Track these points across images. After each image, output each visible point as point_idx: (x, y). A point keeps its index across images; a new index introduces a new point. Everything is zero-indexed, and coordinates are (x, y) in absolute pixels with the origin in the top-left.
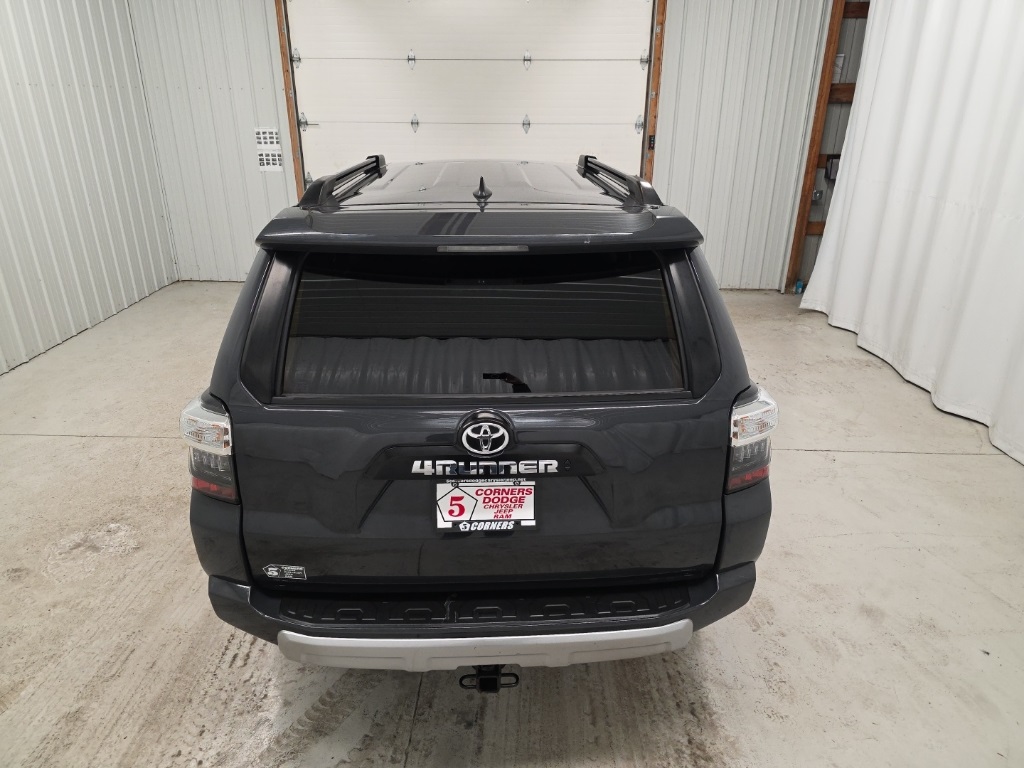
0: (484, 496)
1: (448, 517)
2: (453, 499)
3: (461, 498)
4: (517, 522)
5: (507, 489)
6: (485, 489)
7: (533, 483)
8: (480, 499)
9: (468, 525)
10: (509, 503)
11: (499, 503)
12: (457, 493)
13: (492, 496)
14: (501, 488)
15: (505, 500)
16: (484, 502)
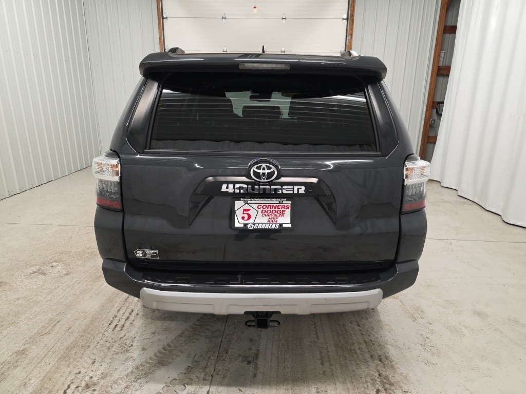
0: (262, 209)
1: (241, 221)
2: (245, 210)
3: (249, 210)
4: (281, 225)
5: (275, 205)
6: (262, 205)
7: (290, 202)
8: (260, 211)
9: (253, 226)
10: (276, 214)
11: (271, 214)
12: (247, 207)
13: (266, 209)
14: (272, 205)
15: (274, 212)
16: (262, 213)
